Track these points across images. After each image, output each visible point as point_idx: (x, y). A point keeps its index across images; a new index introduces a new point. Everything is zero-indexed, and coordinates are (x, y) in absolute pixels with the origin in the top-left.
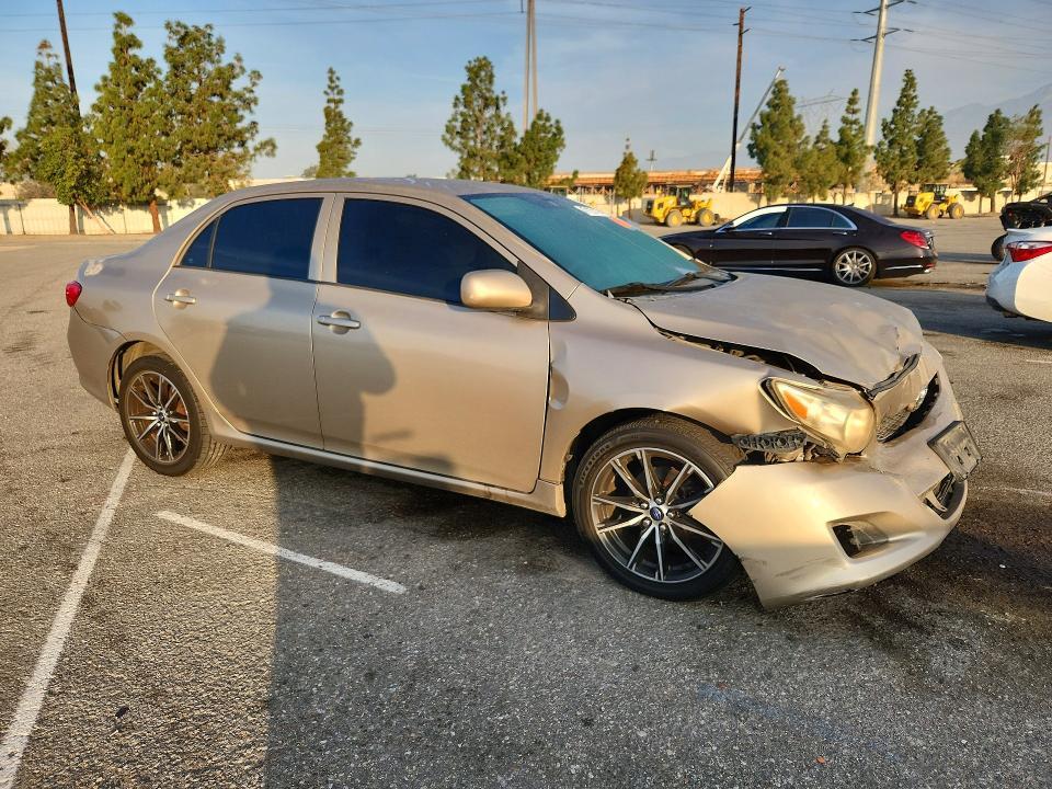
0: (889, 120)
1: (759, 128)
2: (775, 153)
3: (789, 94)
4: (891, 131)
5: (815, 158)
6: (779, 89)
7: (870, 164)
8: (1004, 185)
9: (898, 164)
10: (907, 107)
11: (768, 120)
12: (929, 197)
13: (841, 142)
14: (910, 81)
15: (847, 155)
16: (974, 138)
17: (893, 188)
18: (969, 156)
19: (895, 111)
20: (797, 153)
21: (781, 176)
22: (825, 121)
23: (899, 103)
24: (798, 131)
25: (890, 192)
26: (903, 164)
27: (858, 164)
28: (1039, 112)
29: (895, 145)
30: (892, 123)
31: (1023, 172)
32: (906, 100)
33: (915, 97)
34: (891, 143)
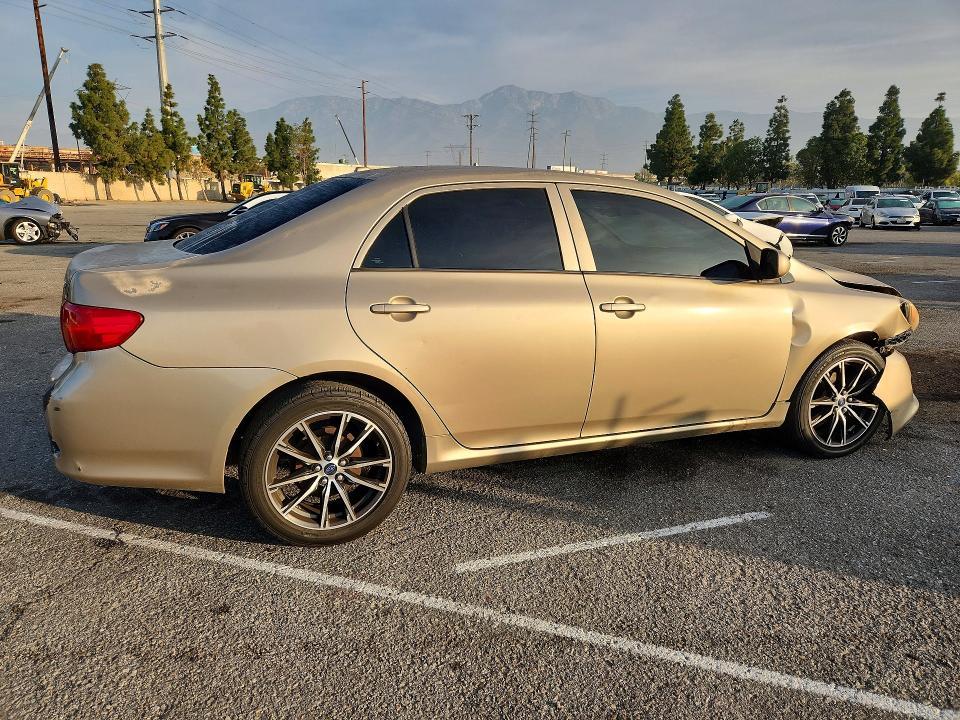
0: (203, 116)
1: (80, 108)
2: (105, 136)
3: (107, 79)
4: (208, 126)
5: (146, 144)
6: (95, 72)
7: (195, 153)
8: (297, 179)
9: (218, 156)
10: (217, 107)
11: (90, 101)
12: (250, 185)
13: (165, 131)
14: (214, 86)
15: (174, 143)
16: (269, 139)
17: (218, 176)
18: (269, 154)
19: (206, 109)
20: (127, 138)
21: (116, 159)
22: (148, 110)
23: (208, 103)
24: (124, 116)
25: (216, 180)
26: (223, 156)
27: (185, 154)
28: (310, 123)
29: (213, 140)
30: (206, 119)
31: (308, 169)
32: (214, 101)
33: (221, 99)
34: (209, 137)
